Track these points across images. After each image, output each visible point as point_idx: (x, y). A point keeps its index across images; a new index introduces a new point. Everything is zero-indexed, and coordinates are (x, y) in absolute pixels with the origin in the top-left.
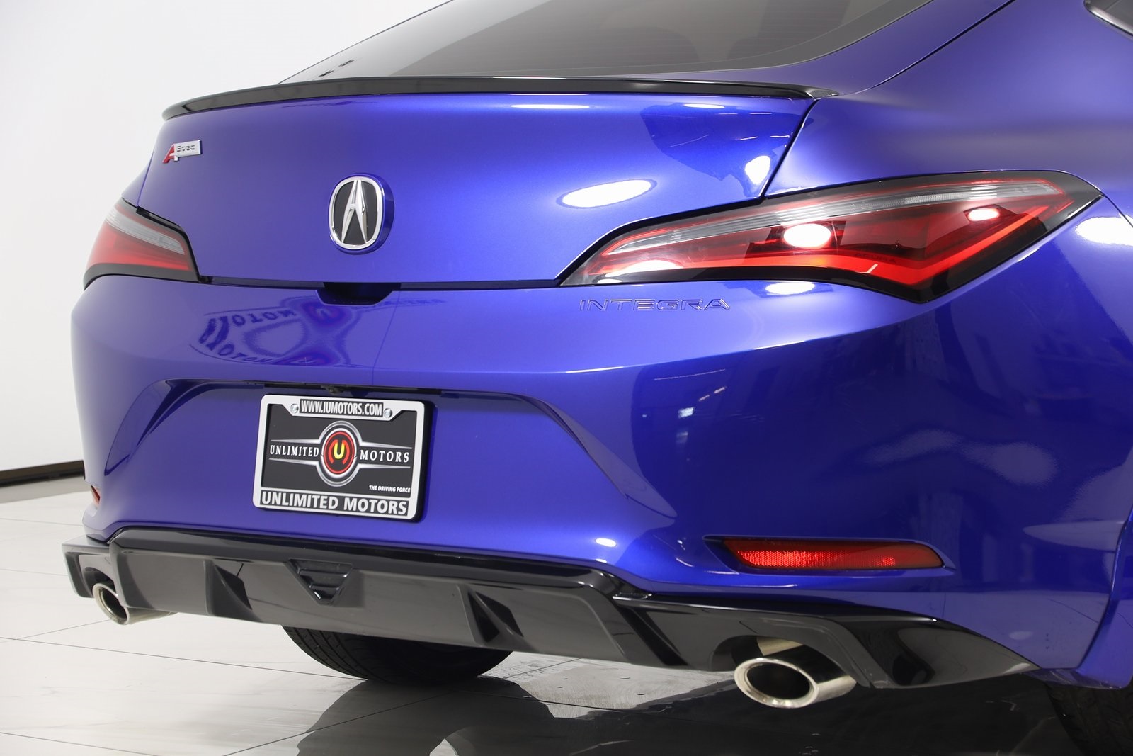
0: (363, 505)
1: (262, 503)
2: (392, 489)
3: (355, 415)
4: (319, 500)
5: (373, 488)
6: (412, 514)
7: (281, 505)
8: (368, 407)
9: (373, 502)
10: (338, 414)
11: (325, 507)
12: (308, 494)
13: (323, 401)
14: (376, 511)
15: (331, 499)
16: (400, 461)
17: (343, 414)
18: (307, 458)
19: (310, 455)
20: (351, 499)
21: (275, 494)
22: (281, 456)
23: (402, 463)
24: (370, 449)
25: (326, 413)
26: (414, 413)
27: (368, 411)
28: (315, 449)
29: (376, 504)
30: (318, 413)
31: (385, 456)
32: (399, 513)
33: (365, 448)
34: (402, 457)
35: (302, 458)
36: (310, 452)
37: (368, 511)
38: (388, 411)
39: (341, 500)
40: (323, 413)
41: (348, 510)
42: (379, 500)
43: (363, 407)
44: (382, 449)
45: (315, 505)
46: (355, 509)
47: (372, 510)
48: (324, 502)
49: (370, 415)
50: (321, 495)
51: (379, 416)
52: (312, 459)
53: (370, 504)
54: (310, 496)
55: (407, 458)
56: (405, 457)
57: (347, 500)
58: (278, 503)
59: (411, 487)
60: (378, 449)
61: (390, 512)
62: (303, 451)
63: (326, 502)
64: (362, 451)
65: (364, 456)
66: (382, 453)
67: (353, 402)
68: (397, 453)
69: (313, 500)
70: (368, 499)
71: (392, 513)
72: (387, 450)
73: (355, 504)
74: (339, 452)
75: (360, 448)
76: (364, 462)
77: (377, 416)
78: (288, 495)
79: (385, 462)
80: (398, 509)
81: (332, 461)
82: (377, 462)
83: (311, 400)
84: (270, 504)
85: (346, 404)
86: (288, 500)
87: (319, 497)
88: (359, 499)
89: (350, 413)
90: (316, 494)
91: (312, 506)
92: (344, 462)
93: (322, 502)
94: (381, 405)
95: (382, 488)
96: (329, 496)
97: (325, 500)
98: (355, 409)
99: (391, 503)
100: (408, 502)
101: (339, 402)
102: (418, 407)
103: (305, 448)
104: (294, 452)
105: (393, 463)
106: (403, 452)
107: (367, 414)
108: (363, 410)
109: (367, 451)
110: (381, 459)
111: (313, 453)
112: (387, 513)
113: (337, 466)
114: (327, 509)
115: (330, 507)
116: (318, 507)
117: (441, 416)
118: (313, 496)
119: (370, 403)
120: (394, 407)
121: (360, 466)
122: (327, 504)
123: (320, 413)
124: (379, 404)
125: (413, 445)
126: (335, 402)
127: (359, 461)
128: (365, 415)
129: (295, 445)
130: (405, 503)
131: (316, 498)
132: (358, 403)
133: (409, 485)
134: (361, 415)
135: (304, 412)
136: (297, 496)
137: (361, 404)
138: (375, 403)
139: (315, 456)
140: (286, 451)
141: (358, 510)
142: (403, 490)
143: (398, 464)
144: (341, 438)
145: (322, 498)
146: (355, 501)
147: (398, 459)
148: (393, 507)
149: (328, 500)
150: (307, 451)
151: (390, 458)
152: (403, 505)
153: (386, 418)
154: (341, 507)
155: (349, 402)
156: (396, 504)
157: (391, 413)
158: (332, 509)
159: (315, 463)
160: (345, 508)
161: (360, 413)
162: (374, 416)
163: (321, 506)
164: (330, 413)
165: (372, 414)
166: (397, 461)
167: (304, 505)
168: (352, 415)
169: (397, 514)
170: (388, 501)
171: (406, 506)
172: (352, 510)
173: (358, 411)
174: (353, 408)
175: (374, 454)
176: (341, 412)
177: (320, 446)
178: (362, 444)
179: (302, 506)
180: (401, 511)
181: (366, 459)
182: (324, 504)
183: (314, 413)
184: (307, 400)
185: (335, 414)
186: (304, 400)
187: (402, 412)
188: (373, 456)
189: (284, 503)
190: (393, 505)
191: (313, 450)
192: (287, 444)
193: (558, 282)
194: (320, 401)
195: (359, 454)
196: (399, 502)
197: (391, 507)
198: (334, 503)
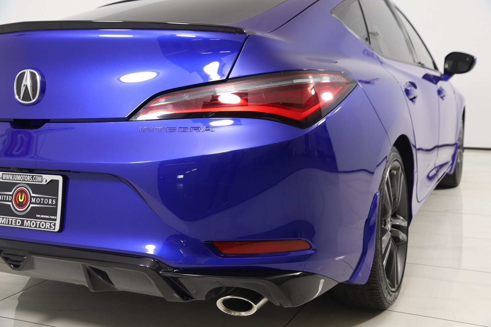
0: (33, 224)
2: (47, 217)
3: (29, 181)
4: (12, 221)
5: (39, 216)
6: (57, 229)
8: (35, 178)
9: (38, 223)
10: (20, 181)
11: (15, 224)
12: (6, 218)
13: (13, 174)
14: (39, 227)
15: (18, 221)
16: (51, 203)
17: (23, 181)
18: (6, 201)
19: (7, 200)
20: (27, 221)
23: (52, 205)
24: (36, 197)
25: (15, 180)
26: (58, 181)
27: (35, 179)
28: (10, 196)
29: (40, 224)
30: (11, 180)
31: (44, 201)
32: (51, 228)
33: (34, 197)
34: (52, 202)
35: (3, 201)
36: (7, 198)
37: (36, 227)
38: (45, 180)
39: (23, 221)
40: (13, 180)
41: (26, 226)
42: (41, 222)
43: (32, 178)
45: (10, 223)
46: (29, 226)
47: (38, 227)
48: (14, 222)
49: (36, 182)
50: (13, 219)
51: (40, 182)
52: (8, 201)
53: (36, 224)
54: (7, 219)
55: (55, 202)
56: (54, 201)
57: (25, 221)
59: (56, 216)
60: (40, 198)
61: (46, 228)
62: (4, 197)
63: (15, 222)
64: (32, 198)
65: (33, 200)
66: (42, 199)
67: (27, 175)
68: (50, 200)
69: (9, 221)
70: (36, 221)
71: (48, 228)
72: (44, 198)
73: (29, 224)
74: (21, 199)
75: (31, 197)
76: (33, 203)
77: (39, 182)
79: (44, 204)
80: (50, 227)
81: (18, 203)
82: (40, 203)
83: (7, 174)
85: (24, 176)
87: (12, 219)
88: (31, 221)
89: (26, 180)
90: (10, 218)
91: (8, 224)
92: (24, 203)
93: (13, 222)
94: (41, 177)
95: (42, 216)
96: (16, 219)
97: (14, 221)
98: (29, 178)
99: (47, 223)
100: (55, 223)
101: (21, 175)
102: (60, 178)
103: (5, 196)
104: (1, 198)
105: (48, 204)
106: (52, 199)
107: (35, 181)
108: (33, 179)
109: (35, 198)
110: (42, 203)
111: (9, 199)
112: (45, 228)
113: (21, 205)
114: (16, 225)
115: (17, 224)
116: (11, 224)
117: (71, 183)
118: (9, 219)
119: (36, 176)
120: (48, 178)
121: (32, 205)
122: (16, 223)
123: (12, 180)
124: (40, 176)
125: (57, 196)
126: (19, 175)
127: (31, 203)
128: (33, 181)
130: (54, 224)
131: (10, 220)
132: (30, 176)
133: (56, 215)
134: (32, 181)
135: (4, 180)
137: (31, 176)
138: (38, 176)
139: (9, 200)
141: (30, 226)
142: (53, 217)
143: (50, 205)
144: (22, 192)
145: (13, 220)
146: (29, 222)
147: (50, 202)
148: (48, 225)
149: (16, 221)
150: (6, 197)
151: (46, 202)
152: (53, 225)
153: (44, 183)
154: (22, 224)
155: (25, 175)
156: (49, 224)
157: (46, 181)
158: (18, 225)
159: (10, 203)
160: (25, 225)
161: (31, 181)
162: (38, 182)
163: (13, 224)
164: (17, 180)
165: (37, 181)
166: (49, 203)
167: (5, 223)
168: (27, 181)
169: (50, 229)
170: (45, 223)
171: (54, 225)
172: (28, 226)
173: (30, 179)
174: (27, 178)
175: (38, 200)
176: (22, 180)
177: (12, 195)
178: (32, 195)
179: (3, 224)
180: (52, 227)
181: (35, 202)
182: (14, 223)
183: (9, 180)
184: (5, 174)
185: (19, 181)
186: (4, 174)
187: (52, 180)
188: (38, 201)
190: (48, 224)
191: (9, 197)
193: (128, 119)
194: (12, 174)
195: (31, 200)
196: (51, 223)
197: (47, 226)
198: (19, 223)
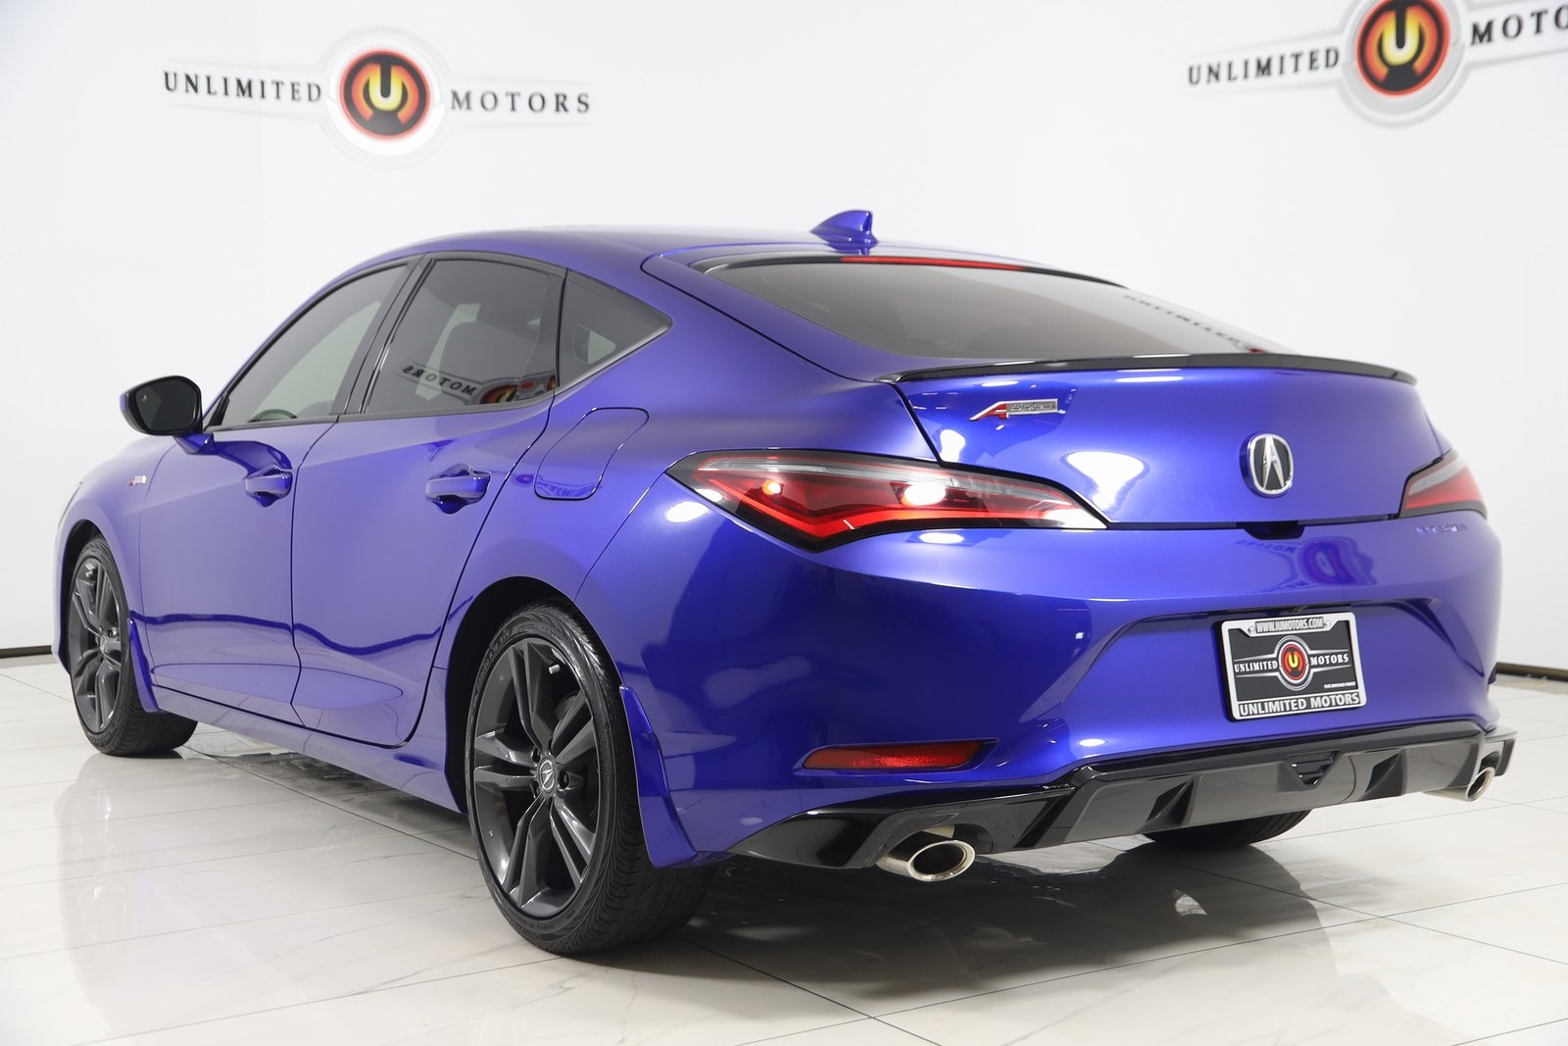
0: (1326, 701)
1: (1241, 715)
2: (1342, 685)
3: (1298, 629)
4: (1290, 704)
5: (1327, 686)
6: (1363, 702)
7: (1258, 714)
8: (1312, 622)
9: (1333, 698)
10: (1284, 631)
11: (1296, 708)
12: (1279, 701)
13: (1274, 621)
14: (1337, 705)
15: (1300, 701)
16: (1343, 661)
17: (1288, 630)
18: (1268, 671)
19: (1270, 668)
20: (1315, 698)
21: (1251, 706)
22: (1246, 673)
23: (1345, 663)
24: (1318, 655)
25: (1277, 631)
26: (1347, 623)
27: (1312, 624)
28: (1273, 662)
29: (1335, 699)
30: (1270, 632)
31: (1329, 659)
32: (1353, 702)
33: (1314, 656)
34: (1344, 658)
35: (1263, 671)
36: (1270, 665)
37: (1331, 705)
38: (1327, 623)
39: (1307, 700)
41: (1314, 708)
42: (1337, 695)
43: (1307, 622)
44: (1327, 654)
45: (1288, 709)
46: (1320, 706)
47: (1334, 704)
48: (1295, 705)
49: (1313, 628)
50: (1290, 699)
51: (1321, 628)
52: (1273, 670)
53: (1331, 700)
54: (1281, 702)
55: (1348, 658)
56: (1346, 657)
57: (1312, 700)
58: (1256, 712)
59: (1357, 681)
60: (1324, 655)
61: (1347, 703)
62: (1264, 667)
64: (1312, 658)
65: (1314, 661)
66: (1327, 657)
67: (1299, 619)
68: (1339, 655)
69: (1284, 704)
70: (1328, 696)
71: (1349, 704)
72: (1331, 654)
73: (1319, 702)
74: (1293, 662)
75: (1309, 656)
76: (1315, 667)
77: (1319, 628)
78: (1263, 703)
79: (1331, 664)
80: (1351, 700)
81: (1289, 670)
82: (1325, 665)
83: (1263, 622)
84: (1248, 715)
85: (1288, 622)
86: (1263, 709)
87: (1289, 701)
88: (1321, 697)
89: (1293, 628)
90: (1287, 700)
91: (1285, 710)
92: (1300, 669)
93: (1293, 705)
94: (1321, 619)
95: (1334, 686)
96: (1296, 699)
97: (1294, 703)
98: (1296, 625)
100: (1358, 693)
102: (1350, 617)
103: (1265, 663)
104: (1257, 668)
105: (1337, 664)
106: (1344, 653)
107: (1311, 627)
108: (1308, 625)
109: (1316, 658)
110: (1328, 663)
111: (1272, 666)
112: (1345, 705)
113: (1295, 673)
114: (1298, 709)
115: (1300, 707)
116: (1290, 709)
118: (1285, 701)
119: (1312, 618)
120: (1330, 620)
121: (1313, 671)
122: (1297, 706)
123: (1273, 632)
124: (1319, 617)
125: (1351, 647)
126: (1285, 620)
127: (1311, 667)
128: (1309, 629)
129: (1256, 661)
130: (1356, 694)
131: (1287, 702)
132: (1303, 619)
133: (1355, 679)
134: (1304, 629)
135: (1260, 633)
136: (1271, 704)
137: (1305, 620)
138: (1316, 618)
139: (1274, 668)
140: (1249, 667)
141: (1322, 706)
142: (1351, 684)
143: (1342, 664)
144: (1292, 650)
145: (1292, 701)
146: (1318, 699)
149: (1296, 702)
150: (1268, 665)
151: (1334, 661)
152: (1355, 696)
153: (1328, 628)
154: (1309, 706)
155: (1290, 620)
156: (1348, 696)
157: (1330, 624)
158: (1302, 710)
159: (1277, 674)
160: (1312, 707)
162: (1317, 628)
163: (1293, 708)
165: (1315, 627)
166: (1340, 661)
167: (1277, 709)
168: (1295, 629)
169: (1352, 704)
170: (1343, 695)
171: (1358, 696)
172: (1318, 707)
173: (1304, 625)
174: (1294, 624)
176: (1286, 629)
177: (1276, 659)
178: (1311, 652)
180: (1355, 701)
181: (1317, 664)
185: (1282, 631)
186: (1258, 622)
187: (1337, 622)
188: (1322, 661)
189: (1261, 712)
191: (1272, 664)
192: (1249, 662)
194: (1271, 621)
195: (1310, 662)
196: (1352, 694)
197: (1347, 700)
198: (1302, 705)
